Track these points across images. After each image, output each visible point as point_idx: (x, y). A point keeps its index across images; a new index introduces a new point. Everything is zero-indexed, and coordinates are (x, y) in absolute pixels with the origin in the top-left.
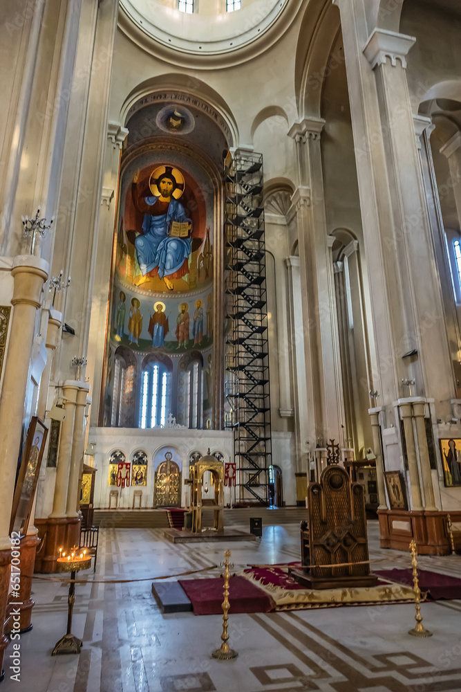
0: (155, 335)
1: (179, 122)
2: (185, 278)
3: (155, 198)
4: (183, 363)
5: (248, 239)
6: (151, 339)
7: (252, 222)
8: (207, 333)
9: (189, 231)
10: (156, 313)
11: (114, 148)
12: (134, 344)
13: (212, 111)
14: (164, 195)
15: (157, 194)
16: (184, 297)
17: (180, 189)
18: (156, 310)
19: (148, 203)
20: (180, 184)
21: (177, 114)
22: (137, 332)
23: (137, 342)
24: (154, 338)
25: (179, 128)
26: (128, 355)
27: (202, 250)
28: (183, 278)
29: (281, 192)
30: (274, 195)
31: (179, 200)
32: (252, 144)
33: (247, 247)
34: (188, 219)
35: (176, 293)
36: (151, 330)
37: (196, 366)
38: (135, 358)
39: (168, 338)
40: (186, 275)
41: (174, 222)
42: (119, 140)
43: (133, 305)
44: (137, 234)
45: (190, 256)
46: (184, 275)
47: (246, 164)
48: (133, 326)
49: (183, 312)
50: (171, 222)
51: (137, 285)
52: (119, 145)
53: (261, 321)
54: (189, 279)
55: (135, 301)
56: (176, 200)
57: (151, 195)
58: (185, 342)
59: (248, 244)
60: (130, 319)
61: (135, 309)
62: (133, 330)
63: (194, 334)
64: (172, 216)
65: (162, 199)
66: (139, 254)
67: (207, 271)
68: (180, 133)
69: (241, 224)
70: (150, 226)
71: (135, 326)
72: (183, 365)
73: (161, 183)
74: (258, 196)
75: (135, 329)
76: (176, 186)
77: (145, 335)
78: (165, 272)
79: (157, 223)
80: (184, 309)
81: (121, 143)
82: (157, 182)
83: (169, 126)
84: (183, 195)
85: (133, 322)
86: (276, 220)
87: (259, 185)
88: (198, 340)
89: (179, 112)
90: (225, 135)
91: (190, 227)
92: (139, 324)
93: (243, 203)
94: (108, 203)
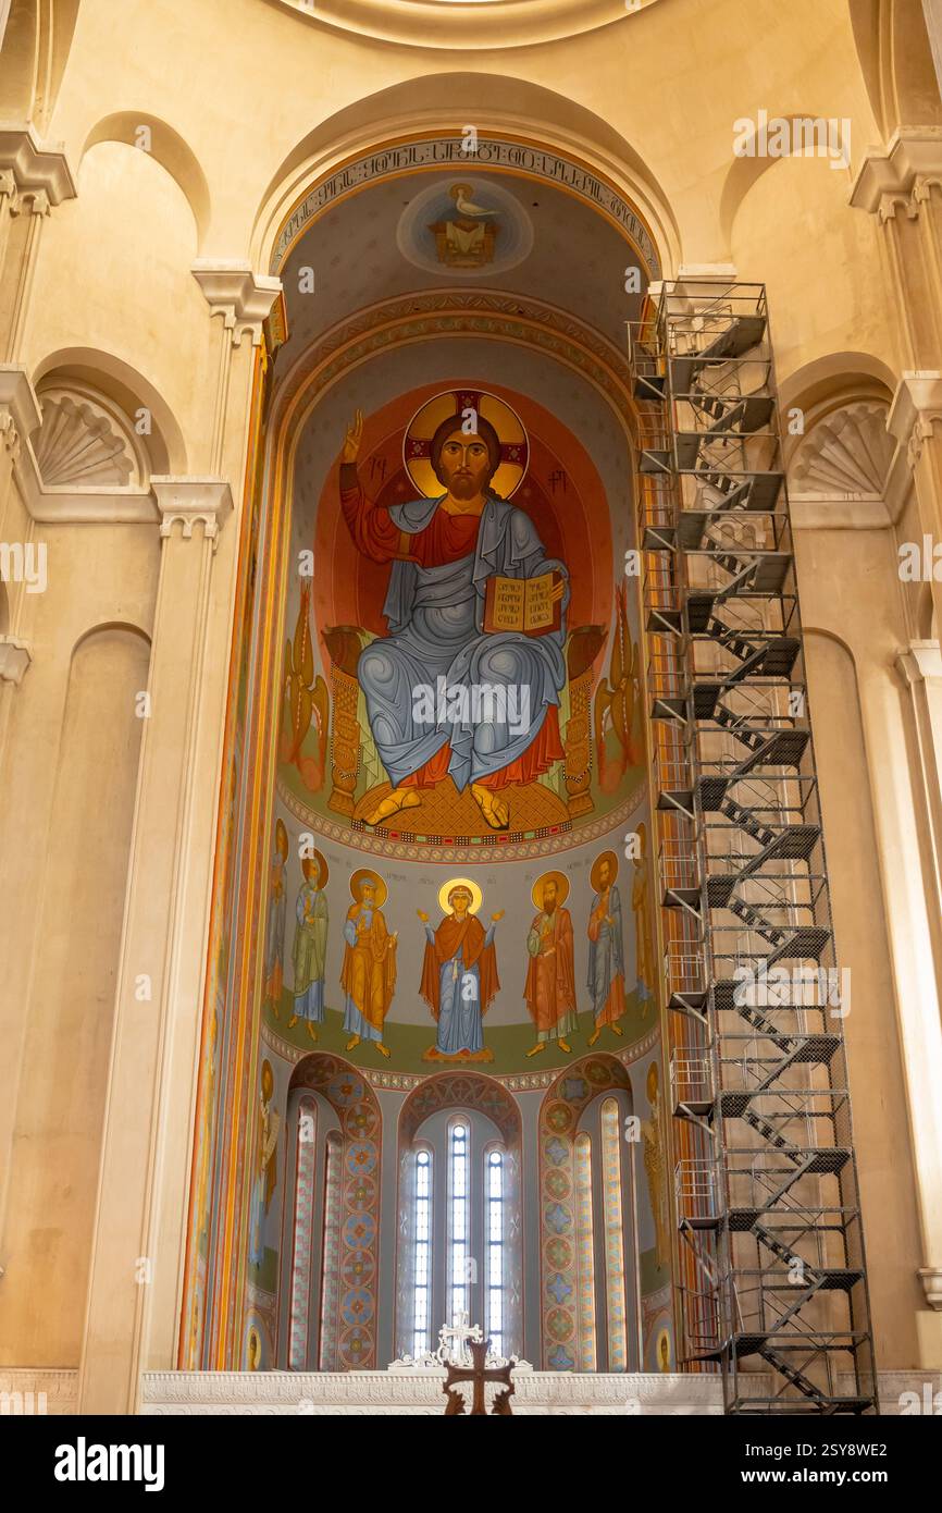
0: (447, 1004)
1: (480, 233)
2: (551, 779)
3: (426, 507)
4: (558, 1107)
5: (733, 592)
6: (430, 1022)
7: (750, 532)
8: (639, 980)
9: (557, 605)
10: (447, 921)
11: (235, 346)
12: (367, 1043)
13: (580, 176)
14: (458, 492)
15: (435, 490)
16: (549, 853)
17: (513, 461)
18: (449, 910)
19: (402, 525)
20: (515, 447)
21: (467, 207)
22: (378, 998)
23: (377, 1036)
24: (445, 1017)
25: (483, 254)
26: (347, 1090)
27: (604, 666)
28: (543, 779)
29: (851, 409)
30: (828, 422)
31: (516, 501)
32: (730, 258)
33: (734, 626)
34: (552, 563)
35: (519, 838)
36: (431, 987)
37: (611, 1116)
38: (374, 1101)
39: (495, 1017)
40: (554, 769)
41: (500, 581)
42: (252, 318)
43: (359, 899)
44: (367, 638)
45: (565, 695)
46: (544, 770)
47: (711, 327)
48: (360, 976)
49: (549, 908)
50: (490, 580)
51: (373, 821)
52: (250, 332)
53: (811, 907)
54: (567, 779)
55: (365, 883)
56: (506, 501)
57: (412, 495)
58: (562, 1022)
59: (736, 614)
60: (350, 952)
61: (368, 913)
62: (359, 992)
63: (594, 993)
64: (492, 559)
65: (453, 506)
66: (376, 709)
67: (625, 741)
68: (489, 271)
69: (705, 540)
70: (415, 607)
71: (369, 973)
72: (559, 1119)
73: (446, 453)
74: (764, 431)
75: (368, 988)
76: (500, 453)
77: (409, 1009)
78: (478, 767)
79: (439, 592)
80: (550, 897)
81: (258, 328)
82: (431, 450)
83: (448, 253)
84: (529, 482)
85: (359, 961)
86: (847, 514)
87: (764, 395)
88: (608, 1012)
89: (474, 203)
90: (635, 245)
91: (560, 592)
92: (384, 964)
93: (705, 465)
94: (211, 527)
